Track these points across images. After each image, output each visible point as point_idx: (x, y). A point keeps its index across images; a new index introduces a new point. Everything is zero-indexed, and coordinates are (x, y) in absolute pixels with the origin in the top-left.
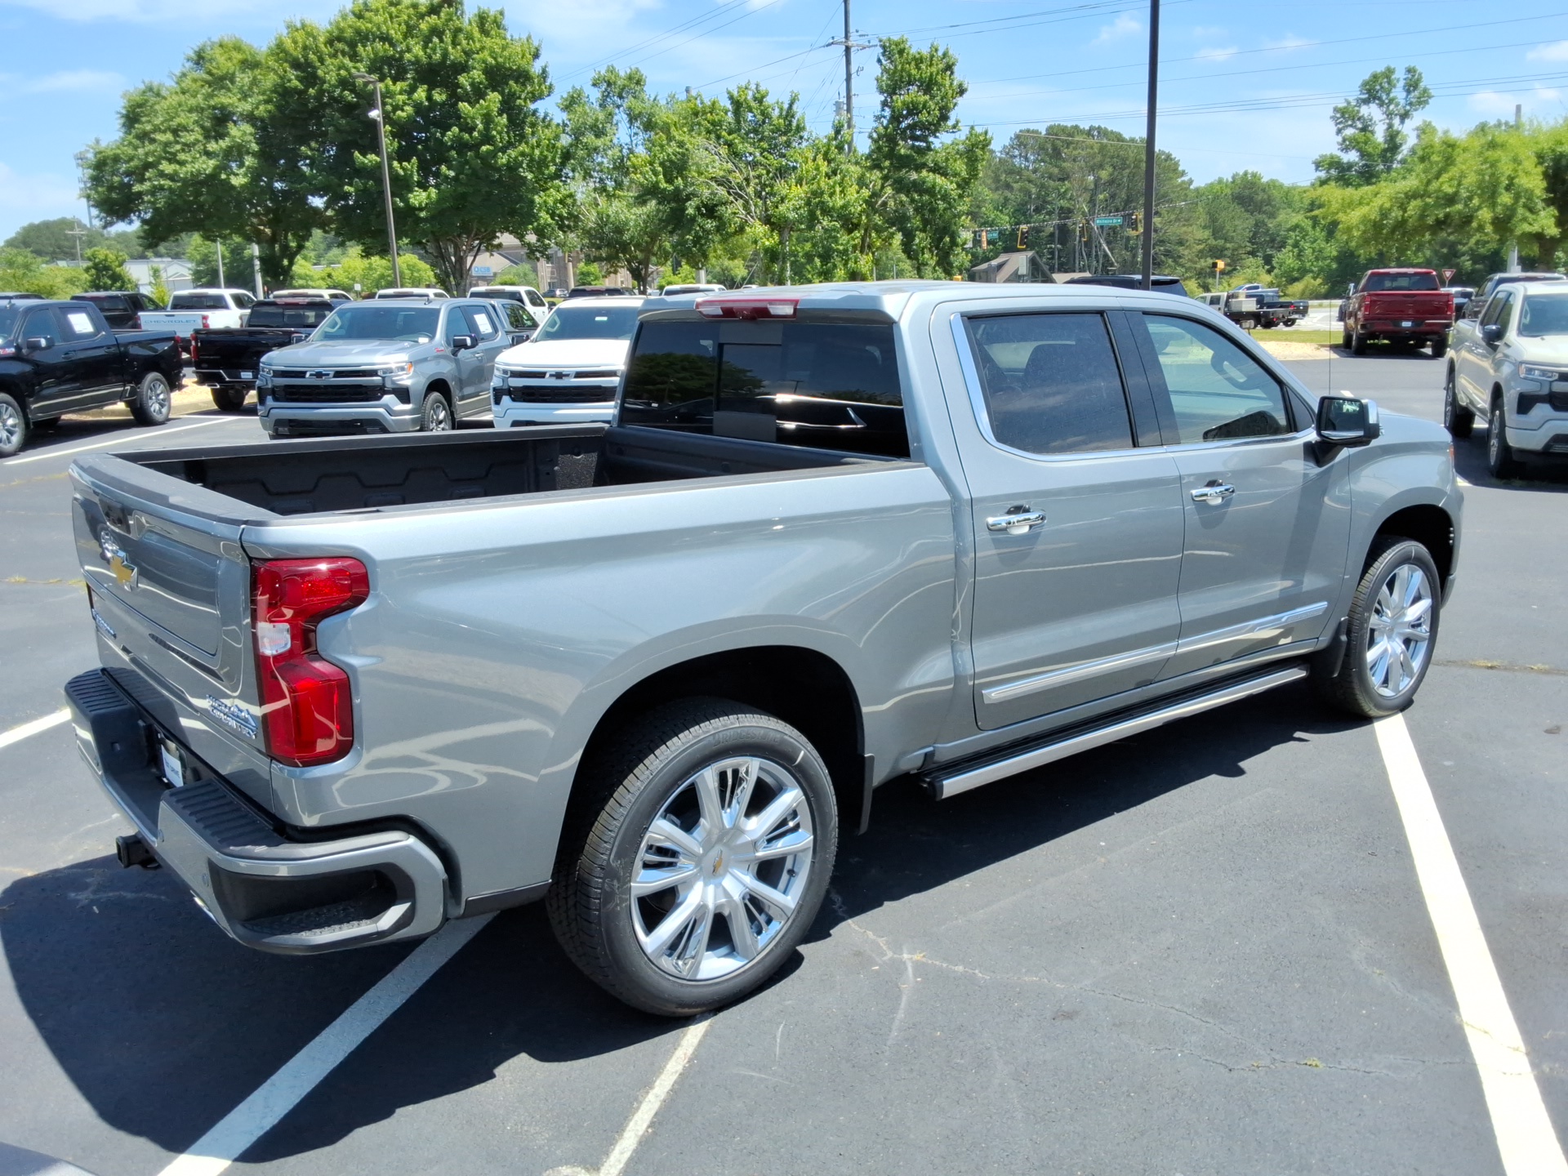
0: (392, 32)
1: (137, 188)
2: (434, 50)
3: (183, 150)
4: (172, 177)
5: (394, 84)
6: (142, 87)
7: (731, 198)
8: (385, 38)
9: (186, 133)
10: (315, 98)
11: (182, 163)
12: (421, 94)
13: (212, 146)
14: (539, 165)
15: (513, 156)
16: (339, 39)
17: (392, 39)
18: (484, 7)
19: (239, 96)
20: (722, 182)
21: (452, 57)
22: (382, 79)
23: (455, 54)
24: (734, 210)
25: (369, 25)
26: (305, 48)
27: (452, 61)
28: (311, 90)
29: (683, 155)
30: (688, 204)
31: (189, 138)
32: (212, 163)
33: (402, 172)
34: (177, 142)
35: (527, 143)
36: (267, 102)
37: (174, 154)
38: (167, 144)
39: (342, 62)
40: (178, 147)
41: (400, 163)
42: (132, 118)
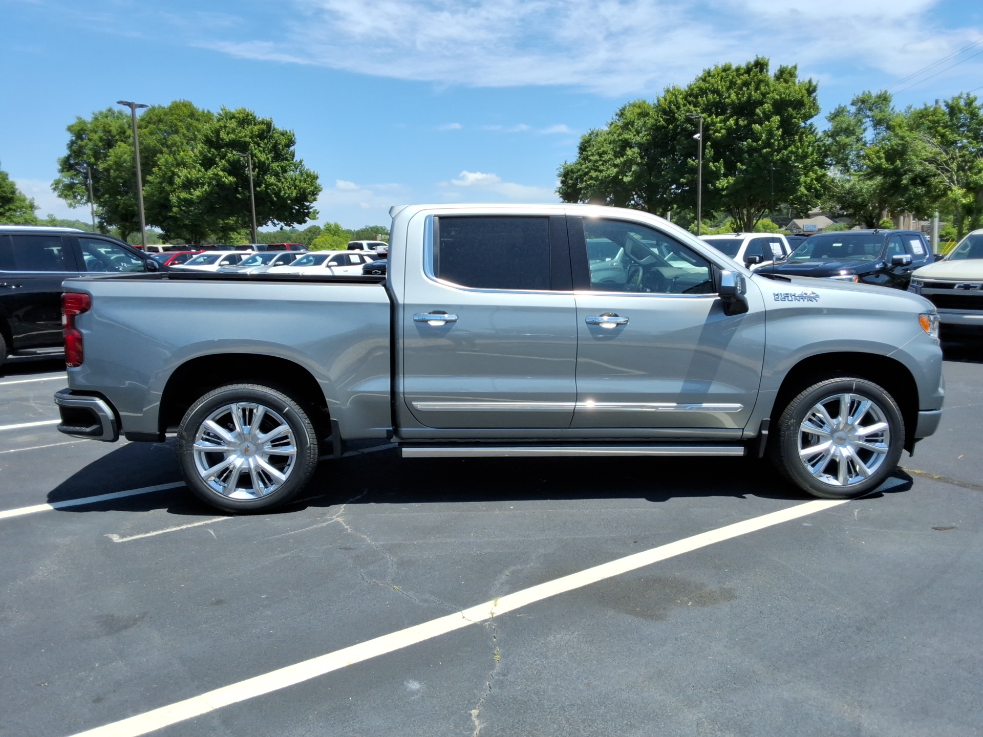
0: (720, 87)
1: (579, 186)
2: (743, 94)
3: (603, 164)
4: (596, 179)
5: (716, 117)
6: (590, 132)
7: (939, 172)
8: (716, 91)
9: (605, 155)
10: (672, 130)
11: (601, 171)
12: (731, 122)
13: (618, 161)
14: (802, 158)
15: (785, 154)
16: (690, 95)
17: (720, 91)
18: (784, 65)
19: (635, 133)
20: (932, 161)
21: (754, 98)
22: (709, 116)
23: (756, 96)
24: (940, 180)
25: (708, 85)
26: (670, 102)
27: (754, 100)
28: (670, 126)
29: (903, 145)
30: (904, 177)
31: (606, 157)
32: (616, 170)
33: (714, 169)
34: (600, 160)
35: (795, 146)
36: (648, 135)
37: (598, 167)
38: (596, 161)
39: (689, 108)
40: (601, 163)
41: (713, 163)
42: (583, 148)
